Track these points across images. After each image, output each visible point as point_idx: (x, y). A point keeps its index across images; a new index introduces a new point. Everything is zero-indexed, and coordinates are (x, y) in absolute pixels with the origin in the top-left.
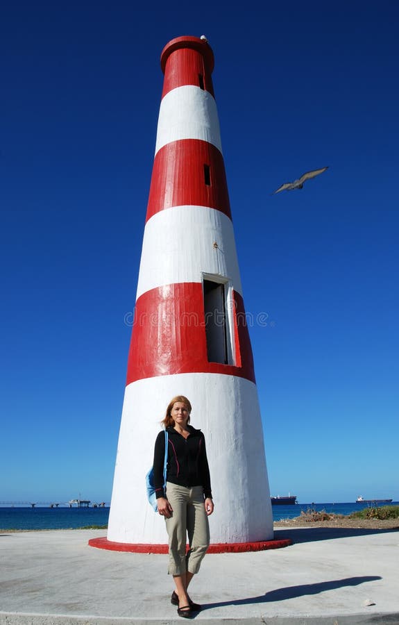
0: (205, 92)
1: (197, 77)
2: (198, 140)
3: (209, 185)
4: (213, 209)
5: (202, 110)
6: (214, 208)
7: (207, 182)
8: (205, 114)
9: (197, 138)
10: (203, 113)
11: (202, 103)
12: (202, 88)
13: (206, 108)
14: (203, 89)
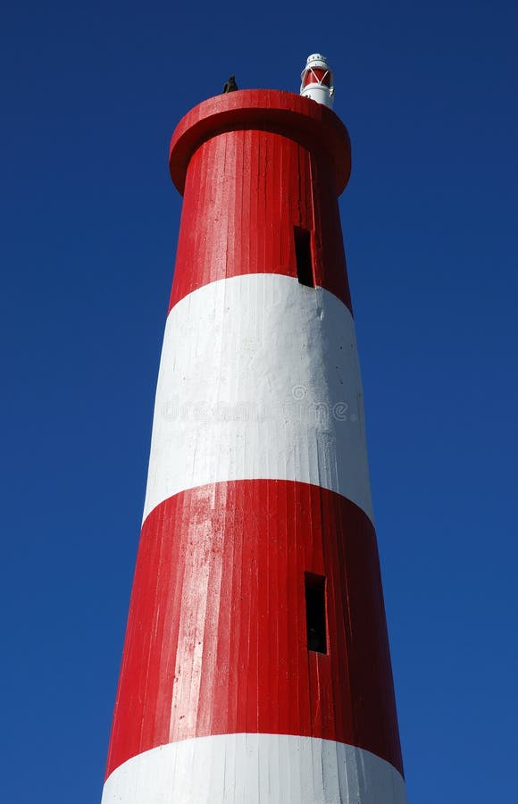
0: (316, 294)
1: (289, 240)
2: (289, 483)
3: (322, 649)
4: (332, 744)
5: (302, 365)
6: (337, 739)
7: (316, 641)
8: (313, 381)
9: (284, 477)
10: (306, 377)
11: (303, 339)
12: (306, 280)
13: (317, 353)
14: (311, 285)
